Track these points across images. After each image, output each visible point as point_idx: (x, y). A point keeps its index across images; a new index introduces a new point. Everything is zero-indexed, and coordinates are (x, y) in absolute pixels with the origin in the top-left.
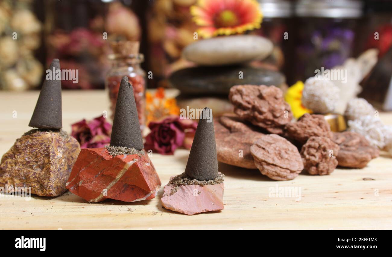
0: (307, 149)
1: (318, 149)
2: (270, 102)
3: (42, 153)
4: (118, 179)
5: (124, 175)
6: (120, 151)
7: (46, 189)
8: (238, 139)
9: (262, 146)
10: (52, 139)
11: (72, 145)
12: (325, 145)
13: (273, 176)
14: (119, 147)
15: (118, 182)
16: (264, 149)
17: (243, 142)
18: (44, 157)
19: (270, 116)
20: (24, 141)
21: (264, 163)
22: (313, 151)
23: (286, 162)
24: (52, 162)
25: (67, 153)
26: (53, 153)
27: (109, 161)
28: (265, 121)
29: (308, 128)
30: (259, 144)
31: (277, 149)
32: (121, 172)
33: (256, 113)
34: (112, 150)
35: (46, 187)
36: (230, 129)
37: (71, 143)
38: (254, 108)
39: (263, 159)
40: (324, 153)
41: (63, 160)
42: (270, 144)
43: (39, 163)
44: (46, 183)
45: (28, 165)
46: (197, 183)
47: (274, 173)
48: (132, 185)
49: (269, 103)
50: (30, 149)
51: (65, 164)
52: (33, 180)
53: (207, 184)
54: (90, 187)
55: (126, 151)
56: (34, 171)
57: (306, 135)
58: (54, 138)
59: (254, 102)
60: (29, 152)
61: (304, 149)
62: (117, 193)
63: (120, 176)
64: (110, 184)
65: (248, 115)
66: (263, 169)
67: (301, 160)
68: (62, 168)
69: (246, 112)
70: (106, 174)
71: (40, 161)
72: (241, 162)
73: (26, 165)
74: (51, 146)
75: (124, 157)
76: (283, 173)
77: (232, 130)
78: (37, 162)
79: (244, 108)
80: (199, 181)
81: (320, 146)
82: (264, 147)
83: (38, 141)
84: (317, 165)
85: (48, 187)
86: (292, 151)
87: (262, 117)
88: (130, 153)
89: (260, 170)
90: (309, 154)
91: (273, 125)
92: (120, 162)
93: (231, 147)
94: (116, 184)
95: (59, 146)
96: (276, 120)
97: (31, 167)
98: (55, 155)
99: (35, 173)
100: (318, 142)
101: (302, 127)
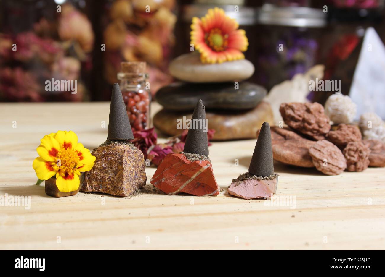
0: (347, 152)
1: (356, 151)
2: (317, 116)
3: (117, 161)
4: (193, 178)
5: (199, 176)
6: (195, 157)
7: (119, 190)
8: (294, 144)
9: (318, 148)
10: (125, 151)
11: (139, 155)
12: (360, 148)
13: (327, 171)
14: (194, 154)
15: (193, 181)
16: (319, 151)
17: (299, 146)
18: (118, 164)
19: (316, 127)
20: (101, 151)
21: (320, 161)
22: (352, 153)
23: (336, 161)
24: (124, 169)
25: (135, 162)
26: (126, 161)
27: (188, 164)
28: (312, 130)
29: (347, 136)
30: (316, 147)
31: (329, 151)
32: (197, 173)
33: (306, 124)
34: (188, 156)
35: (119, 188)
36: (285, 137)
37: (138, 154)
38: (304, 120)
39: (320, 158)
40: (361, 155)
41: (132, 168)
42: (324, 147)
43: (114, 169)
44: (119, 185)
45: (105, 170)
46: (256, 178)
47: (328, 169)
48: (203, 184)
49: (315, 117)
50: (107, 158)
51: (133, 171)
52: (108, 183)
53: (263, 179)
54: (171, 183)
55: (200, 157)
56: (109, 175)
57: (346, 141)
58: (126, 149)
59: (304, 116)
60: (106, 160)
61: (345, 151)
62: (192, 189)
63: (195, 176)
64: (186, 182)
65: (299, 126)
66: (320, 166)
67: (344, 160)
68: (131, 174)
69: (298, 124)
70: (184, 174)
71: (115, 167)
72: (301, 162)
73: (102, 170)
74: (124, 156)
75: (200, 162)
76: (334, 169)
77: (287, 138)
78: (111, 168)
79: (296, 120)
80: (257, 177)
81: (357, 149)
82: (320, 149)
83: (113, 151)
84: (355, 164)
85: (121, 189)
86: (339, 153)
87: (310, 127)
88: (203, 159)
89: (317, 167)
90: (349, 155)
91: (319, 134)
92: (197, 166)
93: (291, 150)
94: (191, 182)
95: (129, 156)
96: (321, 129)
97: (107, 172)
98: (127, 163)
99: (110, 177)
100: (356, 146)
101: (342, 135)
